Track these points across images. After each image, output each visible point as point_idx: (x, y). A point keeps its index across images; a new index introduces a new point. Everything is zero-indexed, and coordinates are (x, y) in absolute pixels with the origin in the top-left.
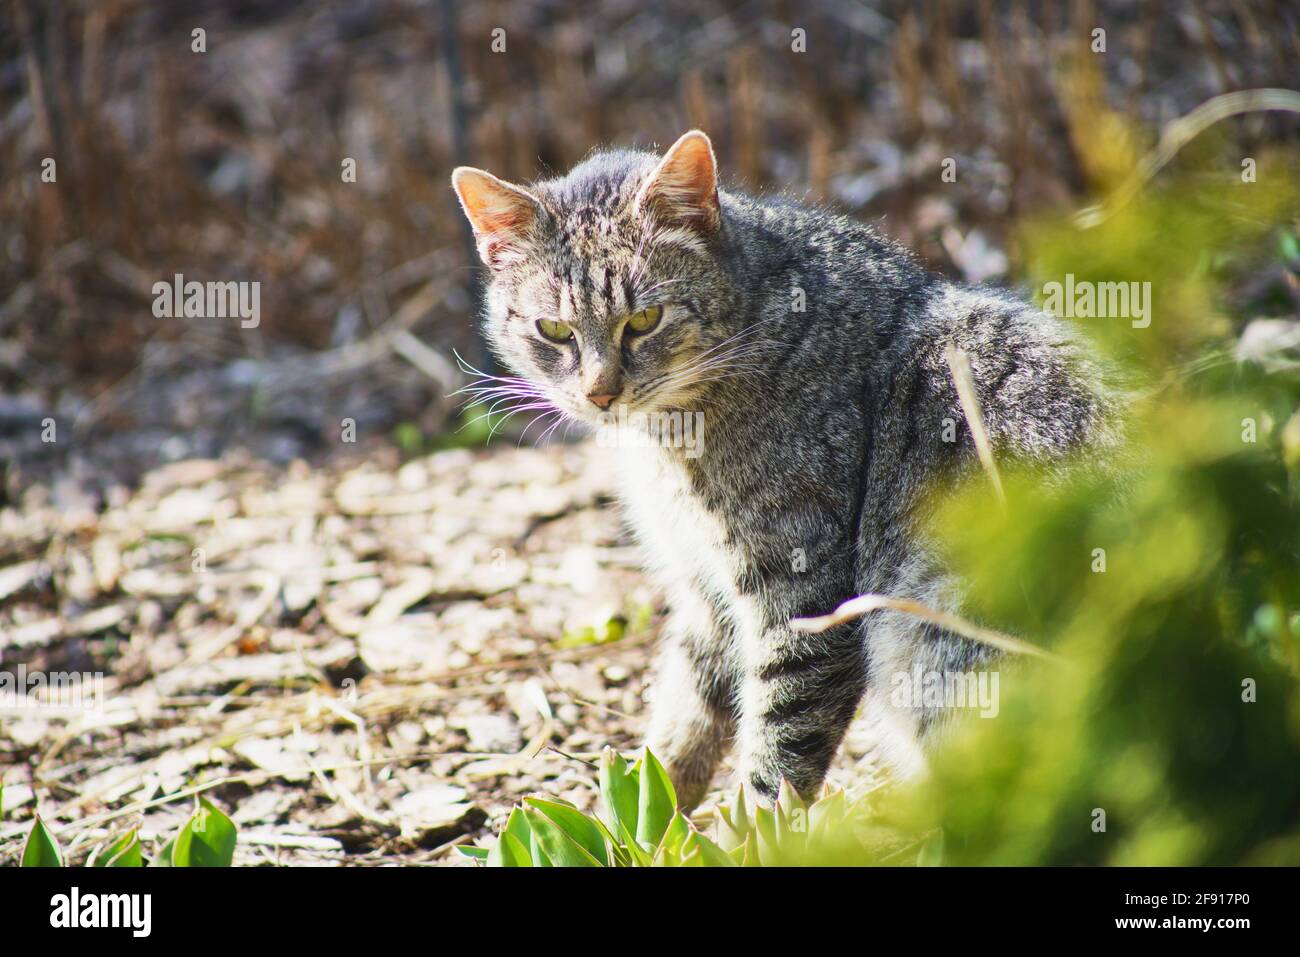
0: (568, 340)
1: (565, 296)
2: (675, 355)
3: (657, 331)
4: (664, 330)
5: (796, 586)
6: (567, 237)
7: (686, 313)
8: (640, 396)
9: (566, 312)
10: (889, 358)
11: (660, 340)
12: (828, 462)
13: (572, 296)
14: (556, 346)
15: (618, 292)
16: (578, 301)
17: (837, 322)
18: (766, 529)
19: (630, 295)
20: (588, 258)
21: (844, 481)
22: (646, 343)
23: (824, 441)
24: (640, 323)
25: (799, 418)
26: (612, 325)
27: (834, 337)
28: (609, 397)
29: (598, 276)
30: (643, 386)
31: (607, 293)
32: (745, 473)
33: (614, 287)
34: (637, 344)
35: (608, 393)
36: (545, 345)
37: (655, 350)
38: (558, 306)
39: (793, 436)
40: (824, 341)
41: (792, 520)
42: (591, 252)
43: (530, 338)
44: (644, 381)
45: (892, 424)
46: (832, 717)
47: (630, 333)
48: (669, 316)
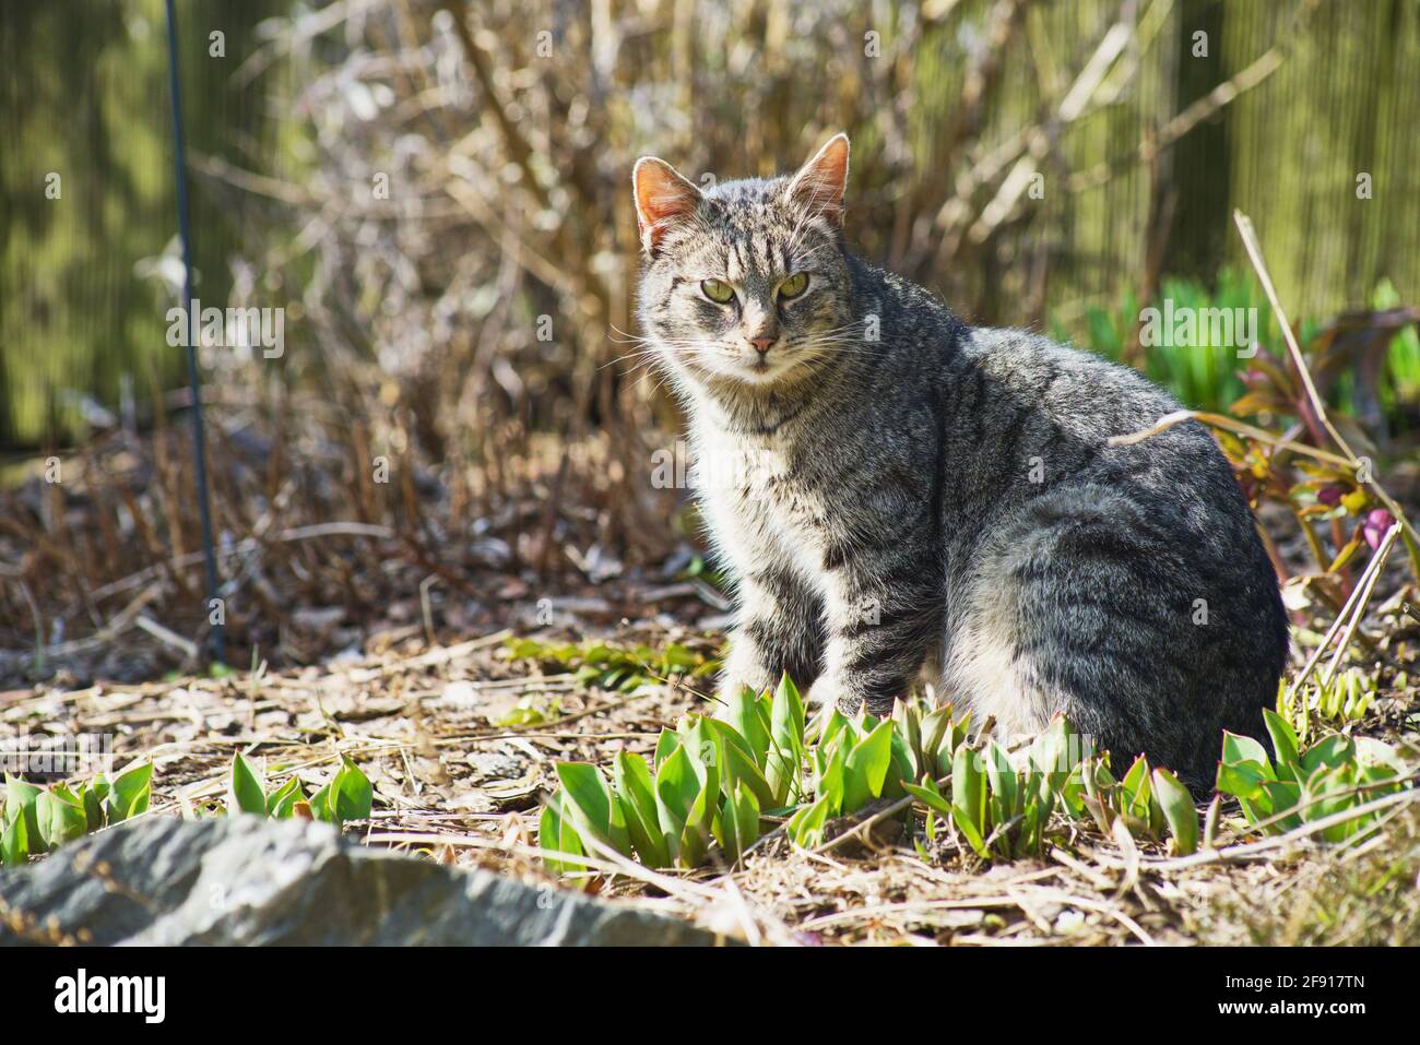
0: (733, 300)
1: (732, 258)
2: (816, 319)
3: (805, 295)
4: (812, 294)
5: (884, 556)
6: (729, 217)
7: (827, 283)
8: (791, 346)
9: (734, 271)
10: (952, 372)
11: (806, 304)
12: (912, 448)
13: (739, 258)
14: (719, 305)
15: (778, 256)
16: (745, 262)
17: (912, 342)
18: (863, 505)
19: (787, 262)
20: (750, 232)
21: (924, 465)
22: (795, 304)
23: (907, 433)
24: (790, 290)
25: (886, 413)
26: (772, 285)
27: (910, 352)
28: (769, 341)
29: (760, 245)
30: (793, 339)
31: (770, 255)
32: (847, 453)
33: (774, 252)
34: (788, 305)
35: (769, 337)
36: (709, 304)
37: (803, 310)
38: (727, 270)
39: (883, 427)
40: (904, 355)
41: (883, 497)
42: (752, 227)
43: (696, 299)
44: (794, 334)
45: (961, 423)
46: (910, 665)
47: (782, 297)
48: (814, 283)
